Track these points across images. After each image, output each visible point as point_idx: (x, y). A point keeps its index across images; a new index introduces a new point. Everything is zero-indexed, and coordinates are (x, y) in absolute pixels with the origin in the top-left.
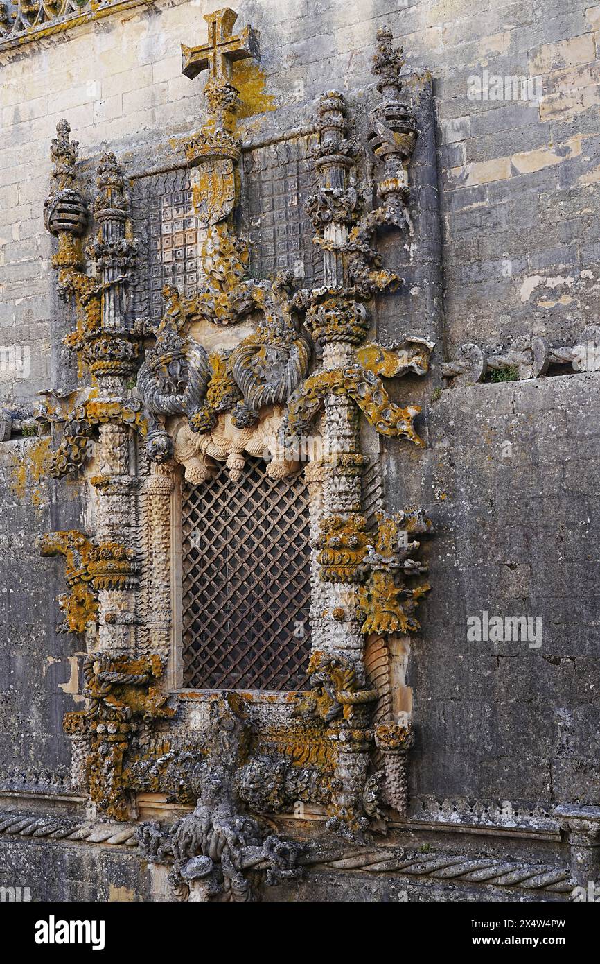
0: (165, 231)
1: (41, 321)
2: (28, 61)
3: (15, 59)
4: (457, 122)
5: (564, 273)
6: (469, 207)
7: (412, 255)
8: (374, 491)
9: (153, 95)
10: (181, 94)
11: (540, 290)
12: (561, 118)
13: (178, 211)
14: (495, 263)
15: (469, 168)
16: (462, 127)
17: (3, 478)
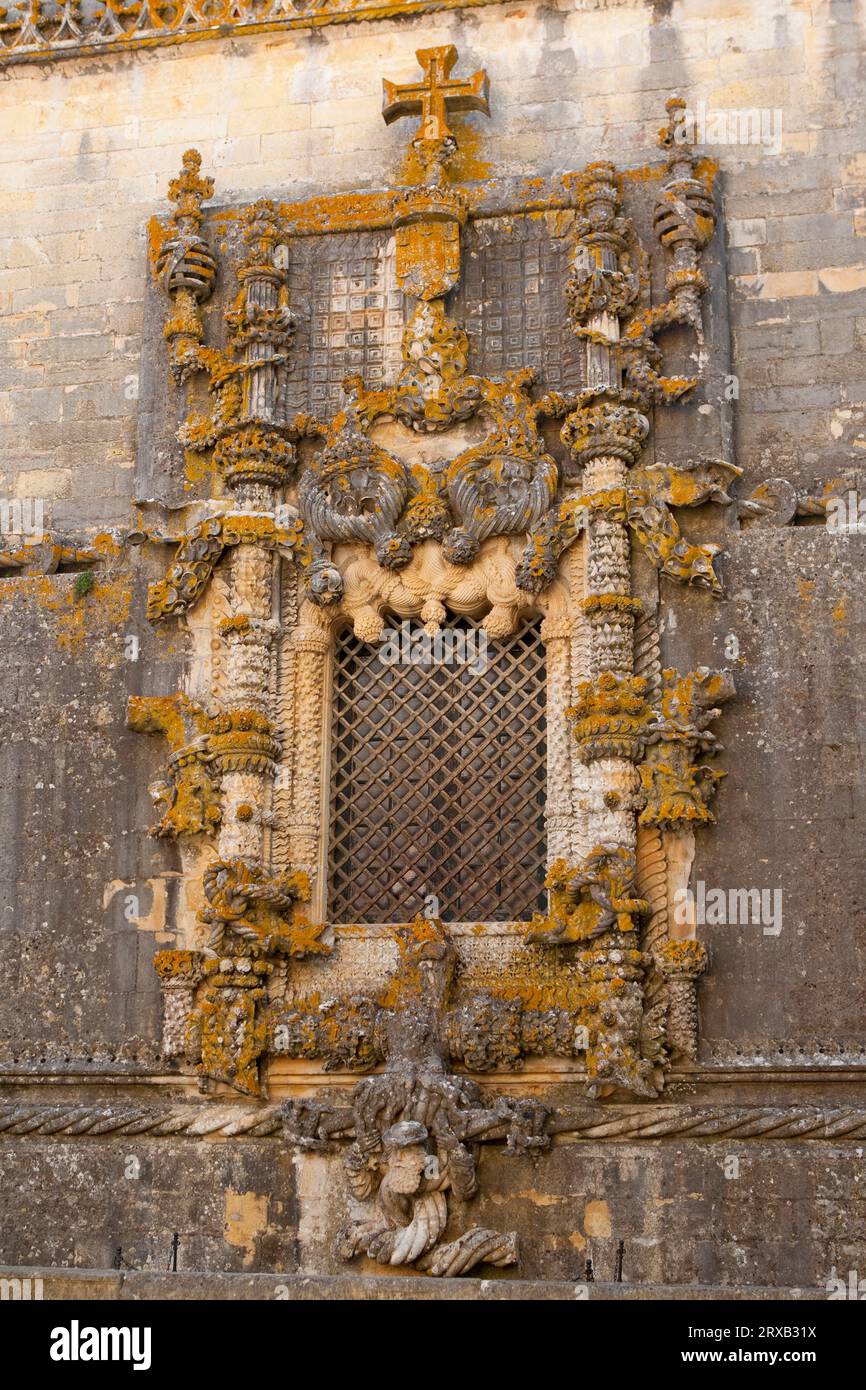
0: (335, 308)
1: (108, 418)
2: (109, 76)
3: (91, 71)
4: (749, 223)
6: (763, 322)
7: (701, 366)
8: (649, 651)
9: (310, 141)
10: (353, 146)
11: (855, 426)
13: (358, 285)
14: (798, 391)
15: (763, 278)
16: (755, 231)
17: (45, 625)
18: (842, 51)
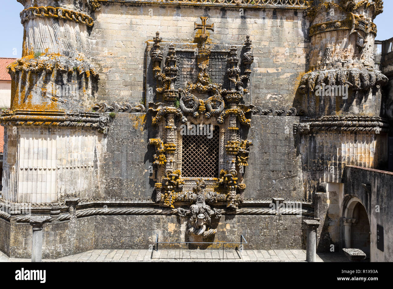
0: (184, 67)
1: (138, 81)
2: (136, 7)
4: (256, 58)
5: (276, 95)
6: (257, 77)
8: (238, 136)
9: (177, 29)
11: (271, 97)
12: (277, 63)
13: (189, 63)
14: (262, 90)
15: (258, 68)
16: (257, 59)
17: (130, 123)
18: (274, 26)
